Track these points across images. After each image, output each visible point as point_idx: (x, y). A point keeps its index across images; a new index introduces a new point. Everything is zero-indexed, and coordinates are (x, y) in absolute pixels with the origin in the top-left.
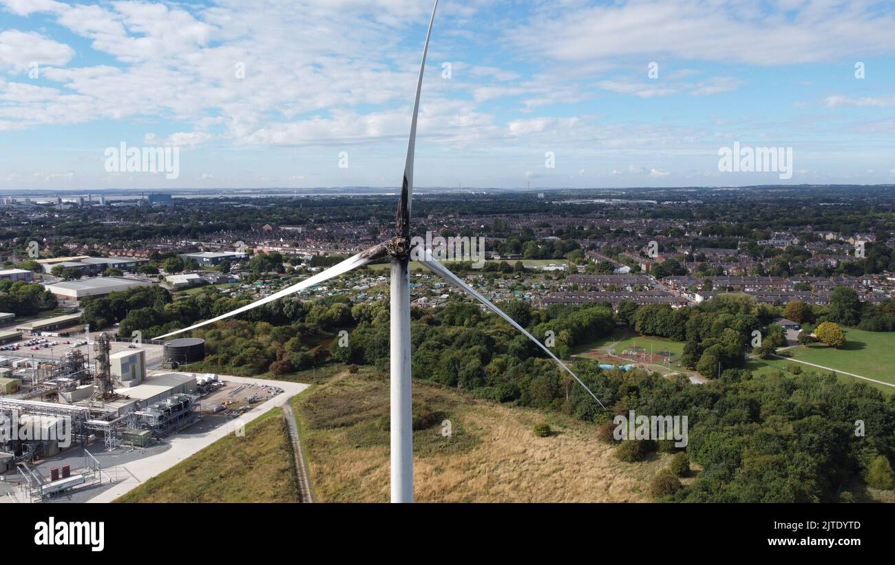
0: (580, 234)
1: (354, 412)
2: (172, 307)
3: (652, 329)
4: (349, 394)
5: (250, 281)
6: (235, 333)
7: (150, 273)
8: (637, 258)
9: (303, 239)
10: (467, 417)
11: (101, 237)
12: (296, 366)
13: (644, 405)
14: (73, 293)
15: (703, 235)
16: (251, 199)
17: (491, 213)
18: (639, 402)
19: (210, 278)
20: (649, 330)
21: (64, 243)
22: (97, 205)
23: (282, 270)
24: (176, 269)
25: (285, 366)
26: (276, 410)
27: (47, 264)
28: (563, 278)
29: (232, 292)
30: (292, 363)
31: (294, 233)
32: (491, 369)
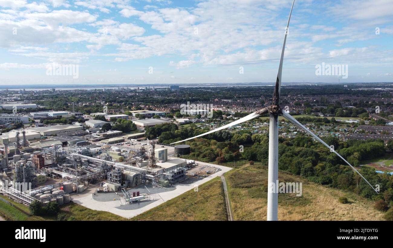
1: (251, 182)
2: (178, 132)
4: (250, 174)
5: (209, 122)
6: (202, 144)
7: (170, 118)
9: (231, 105)
11: (153, 103)
12: (227, 159)
14: (142, 125)
16: (210, 88)
17: (319, 94)
19: (193, 121)
21: (140, 105)
22: (152, 90)
23: (222, 118)
25: (222, 159)
26: (218, 178)
27: (134, 113)
28: (357, 127)
29: (201, 126)
30: (225, 158)
31: (227, 102)
32: (317, 168)
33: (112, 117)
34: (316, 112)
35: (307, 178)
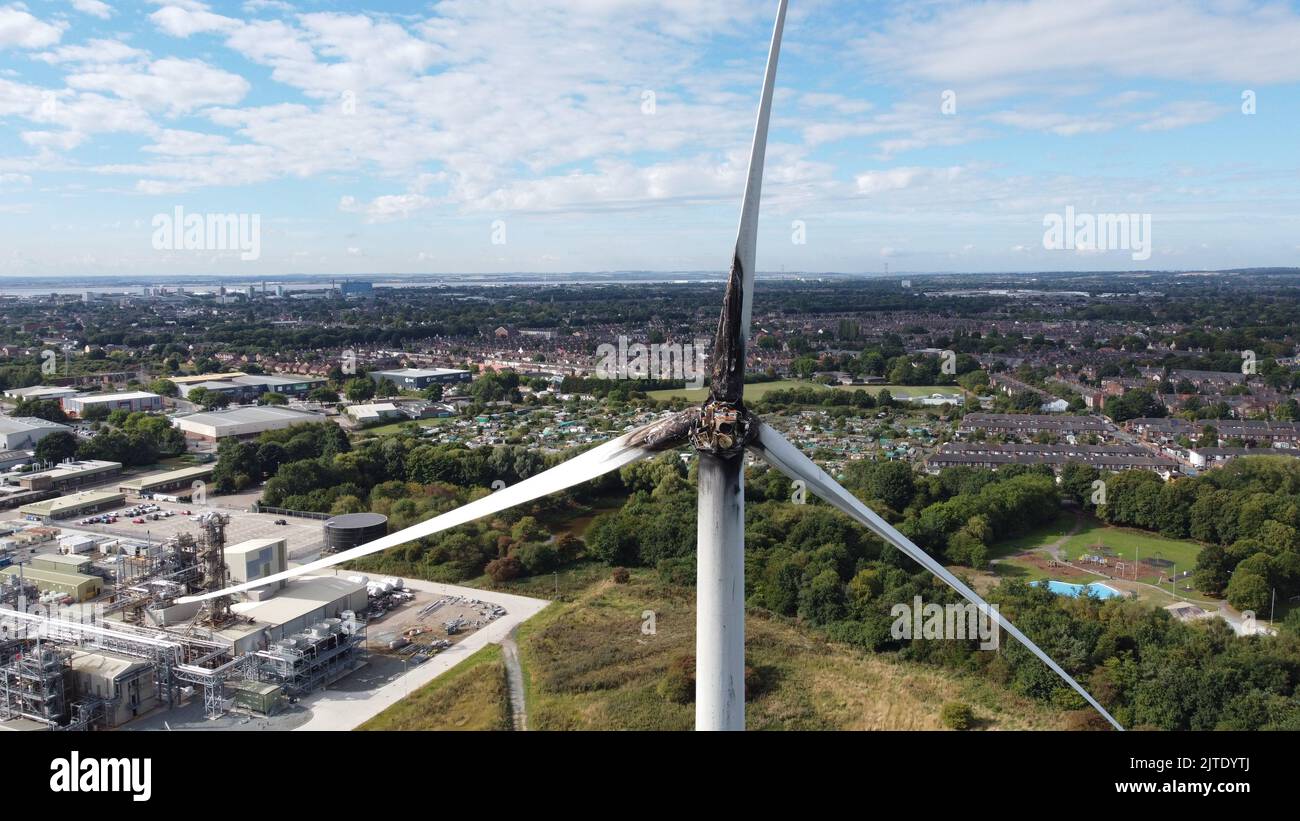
0: (975, 345)
1: (621, 660)
2: (344, 459)
3: (1128, 516)
4: (614, 623)
5: (470, 414)
6: (436, 505)
7: (326, 401)
8: (1077, 387)
9: (552, 349)
10: (817, 679)
11: (266, 344)
12: (528, 567)
13: (1150, 678)
14: (210, 432)
15: (1177, 348)
16: (482, 289)
17: (833, 310)
18: (1140, 672)
19: (412, 410)
20: (1123, 516)
21: (216, 352)
22: (272, 297)
23: (518, 399)
24: (362, 395)
25: (511, 567)
26: (493, 650)
27: (184, 385)
28: (958, 418)
29: (441, 432)
30: (522, 562)
31: (539, 340)
32: (856, 590)
33: (92, 405)
34: (829, 370)
35: (822, 627)
